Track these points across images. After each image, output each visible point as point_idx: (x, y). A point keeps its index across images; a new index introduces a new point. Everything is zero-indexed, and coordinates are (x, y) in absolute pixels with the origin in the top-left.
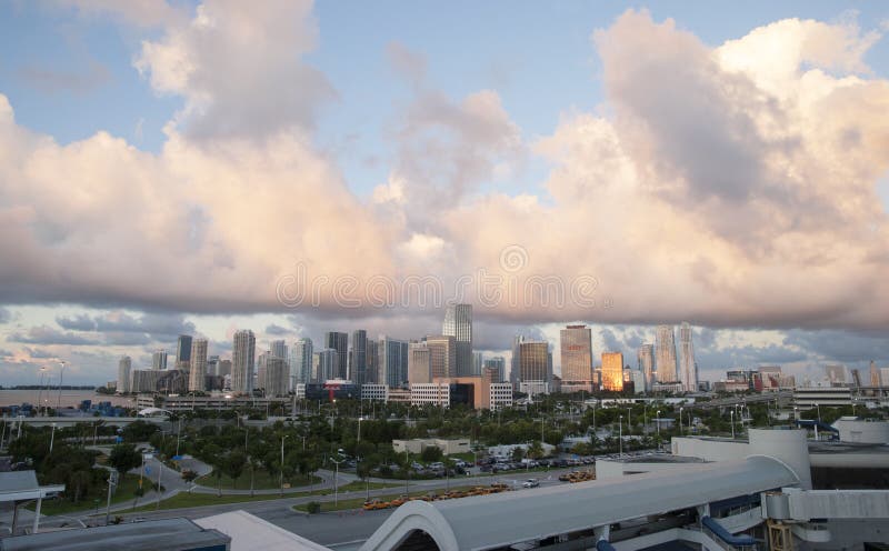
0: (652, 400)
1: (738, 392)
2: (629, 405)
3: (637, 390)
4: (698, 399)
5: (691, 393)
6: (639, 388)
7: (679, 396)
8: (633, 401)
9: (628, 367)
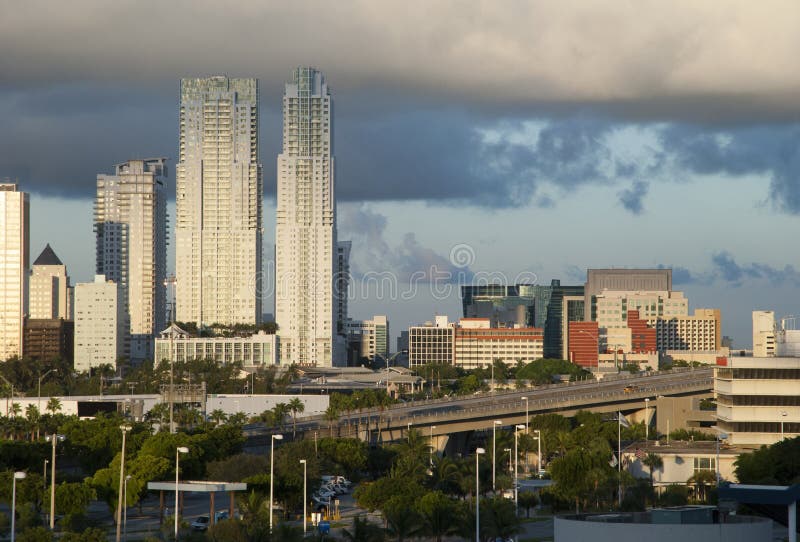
0: (151, 402)
1: (502, 371)
2: (50, 424)
3: (84, 360)
4: (341, 397)
5: (313, 372)
6: (95, 348)
7: (265, 383)
8: (69, 407)
9: (49, 257)
